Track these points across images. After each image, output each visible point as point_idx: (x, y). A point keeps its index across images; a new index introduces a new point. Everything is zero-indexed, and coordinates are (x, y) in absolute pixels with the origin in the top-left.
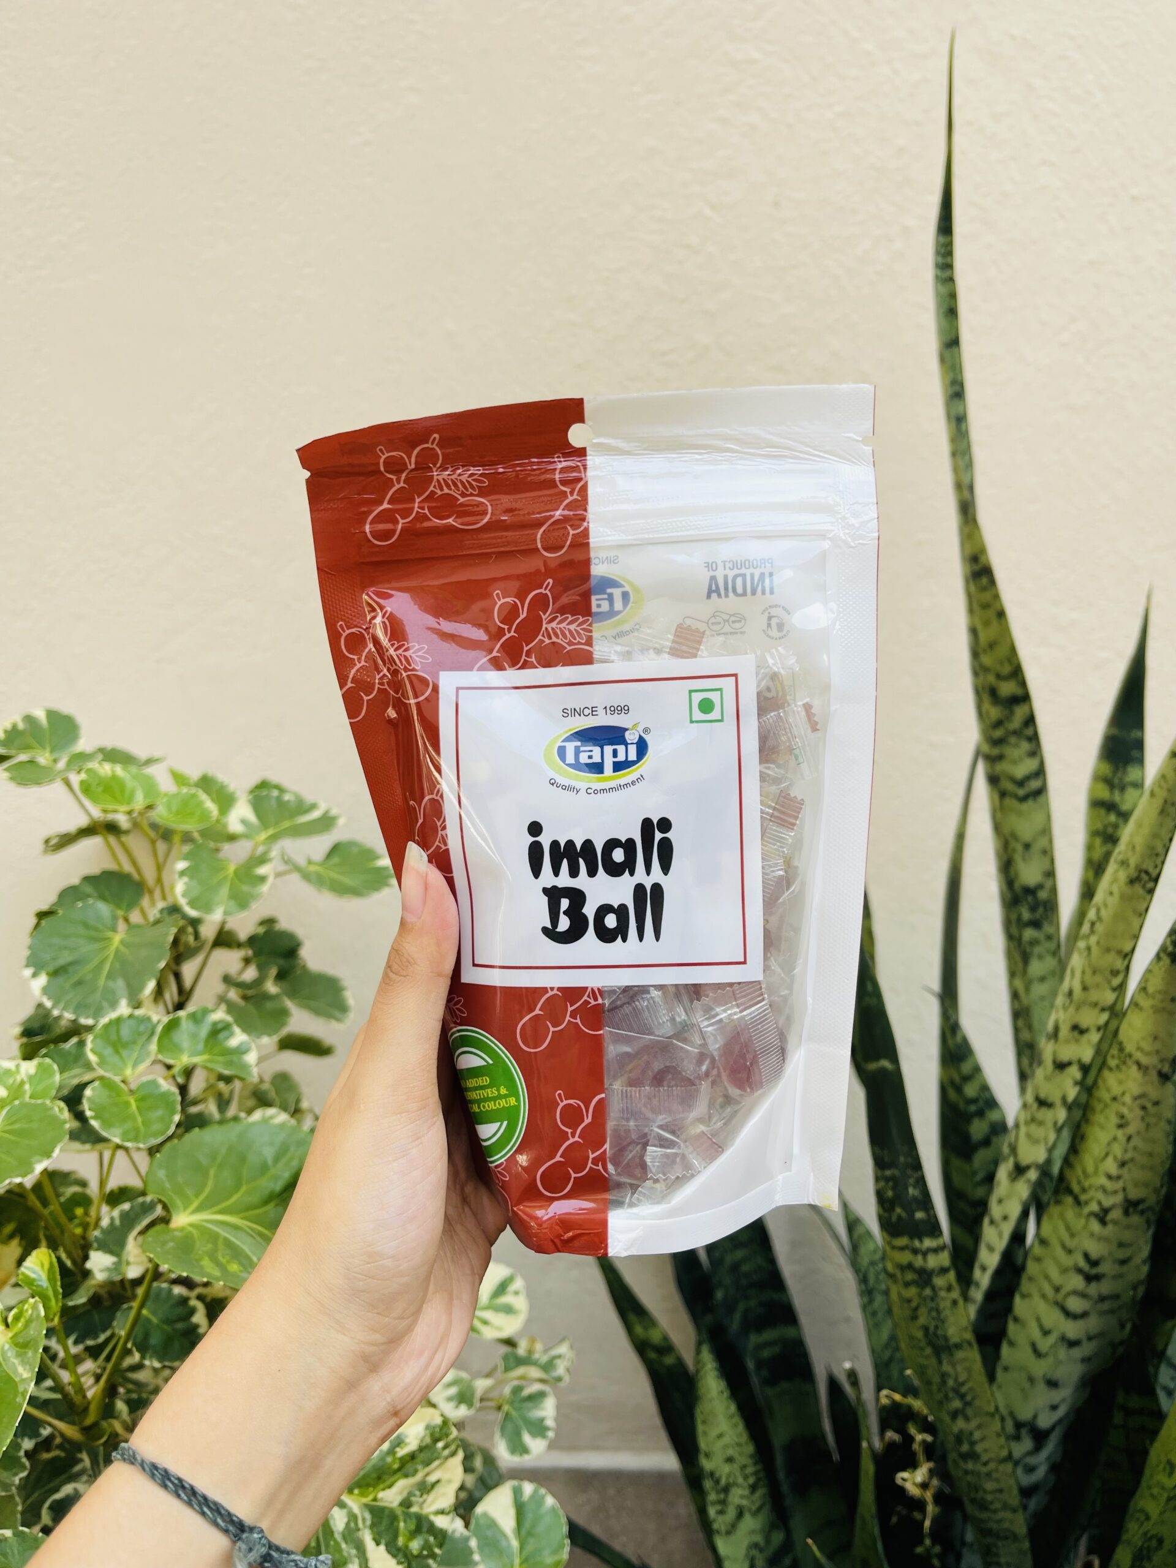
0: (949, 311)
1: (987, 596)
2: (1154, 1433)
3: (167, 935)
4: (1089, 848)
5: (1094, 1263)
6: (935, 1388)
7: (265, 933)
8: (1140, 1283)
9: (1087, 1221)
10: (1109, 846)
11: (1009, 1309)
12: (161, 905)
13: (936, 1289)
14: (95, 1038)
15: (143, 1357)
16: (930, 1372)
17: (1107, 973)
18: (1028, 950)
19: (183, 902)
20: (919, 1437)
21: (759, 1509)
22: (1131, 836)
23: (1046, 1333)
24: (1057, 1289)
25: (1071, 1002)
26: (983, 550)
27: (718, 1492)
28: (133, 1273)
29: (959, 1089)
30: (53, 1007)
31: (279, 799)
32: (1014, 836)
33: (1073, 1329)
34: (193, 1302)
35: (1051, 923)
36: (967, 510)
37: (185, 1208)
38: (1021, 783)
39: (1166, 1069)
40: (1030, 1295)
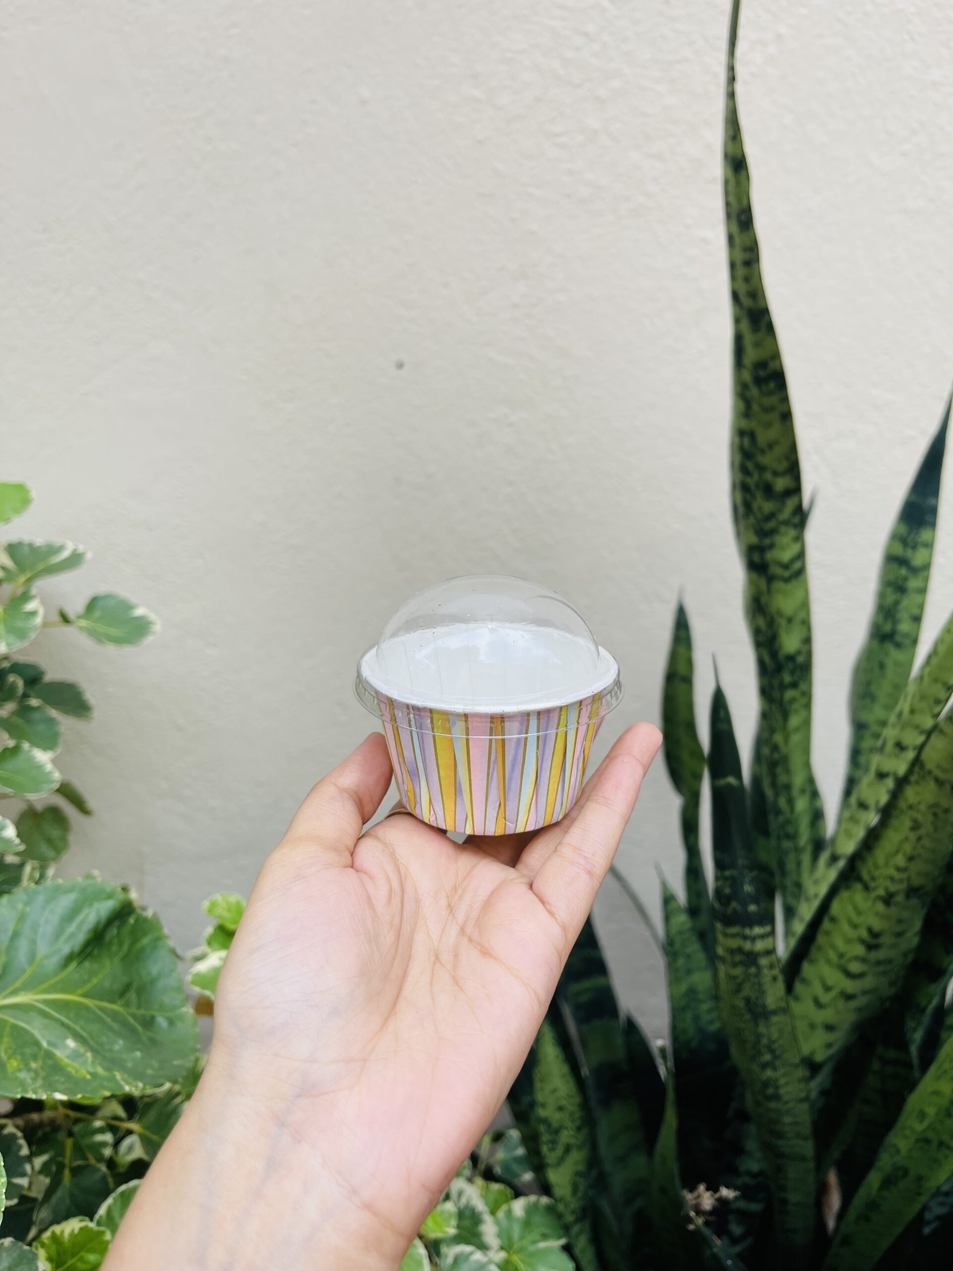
5: (875, 936)
6: (749, 1045)
8: (911, 951)
9: (873, 902)
13: (760, 967)
16: (746, 1033)
23: (828, 989)
24: (842, 956)
27: (550, 1133)
33: (851, 986)
40: (817, 960)
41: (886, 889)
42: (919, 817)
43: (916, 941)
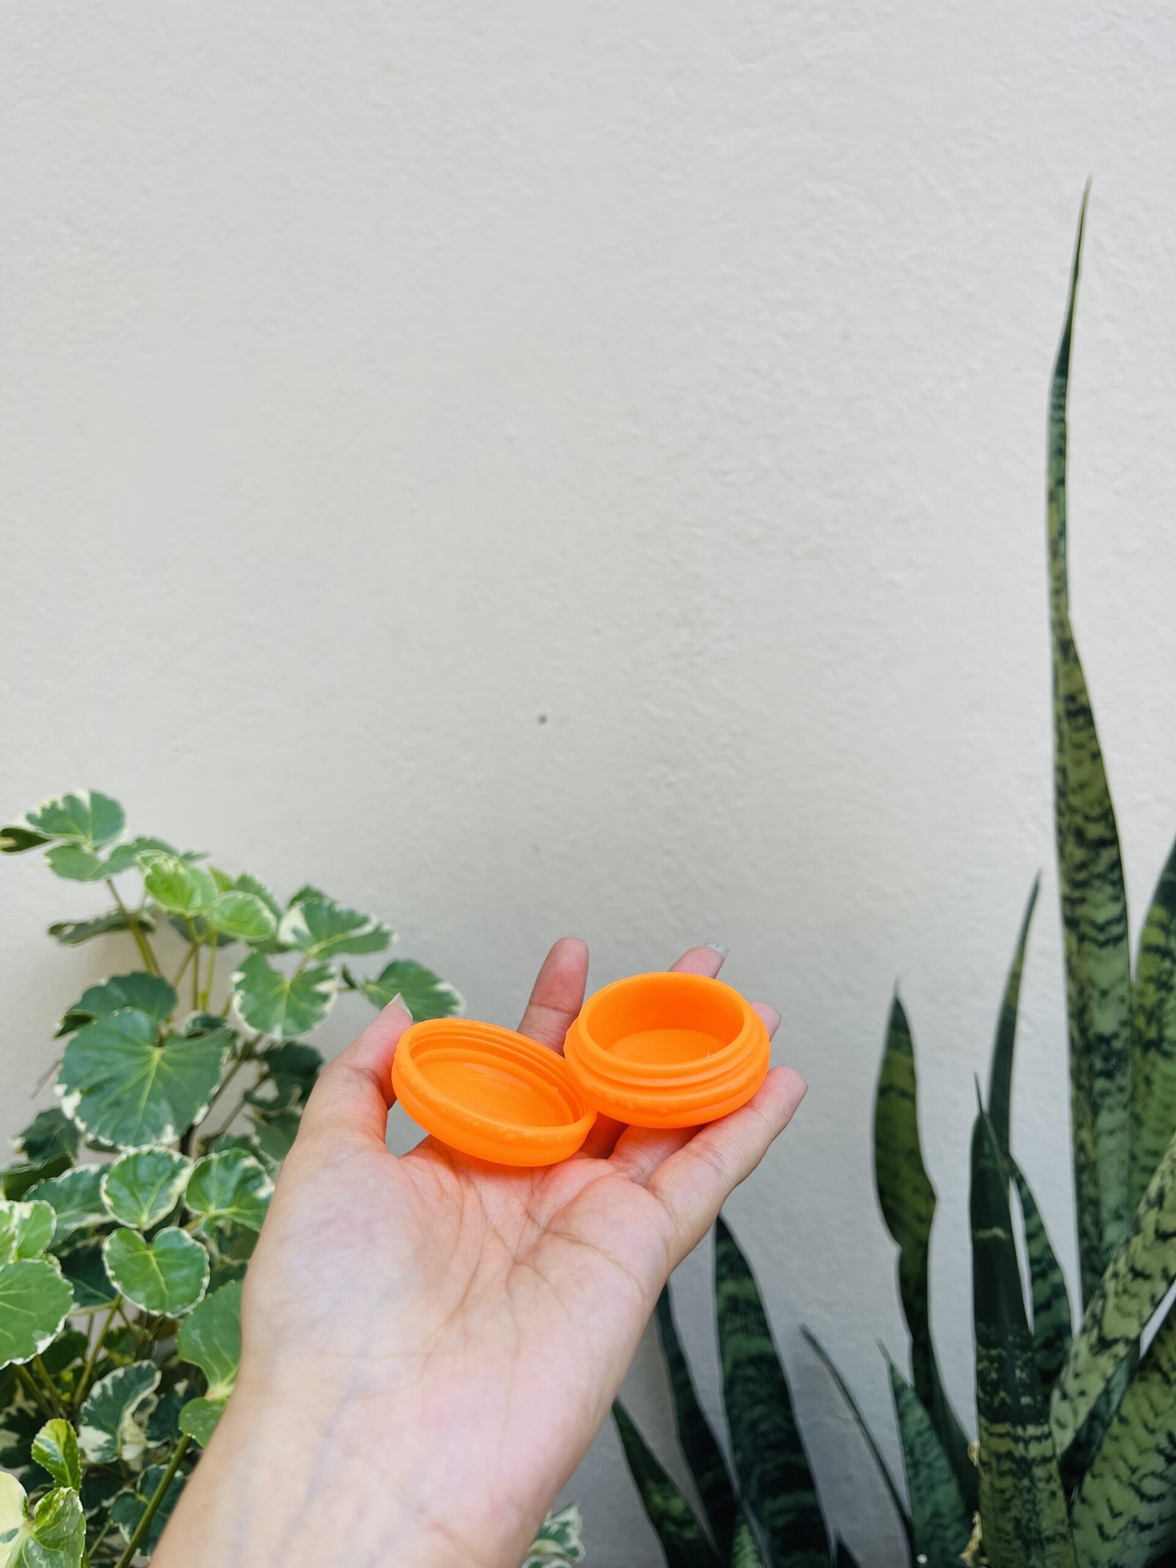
0: (1059, 451)
1: (1082, 736)
7: (284, 1046)
10: (1163, 994)
13: (1036, 1479)
18: (1099, 1101)
23: (1116, 1515)
24: (1133, 1470)
26: (1082, 691)
28: (129, 1454)
32: (1091, 982)
33: (1147, 1512)
35: (1124, 1074)
36: (1067, 648)
37: (222, 1376)
38: (1101, 928)
40: (1101, 1476)
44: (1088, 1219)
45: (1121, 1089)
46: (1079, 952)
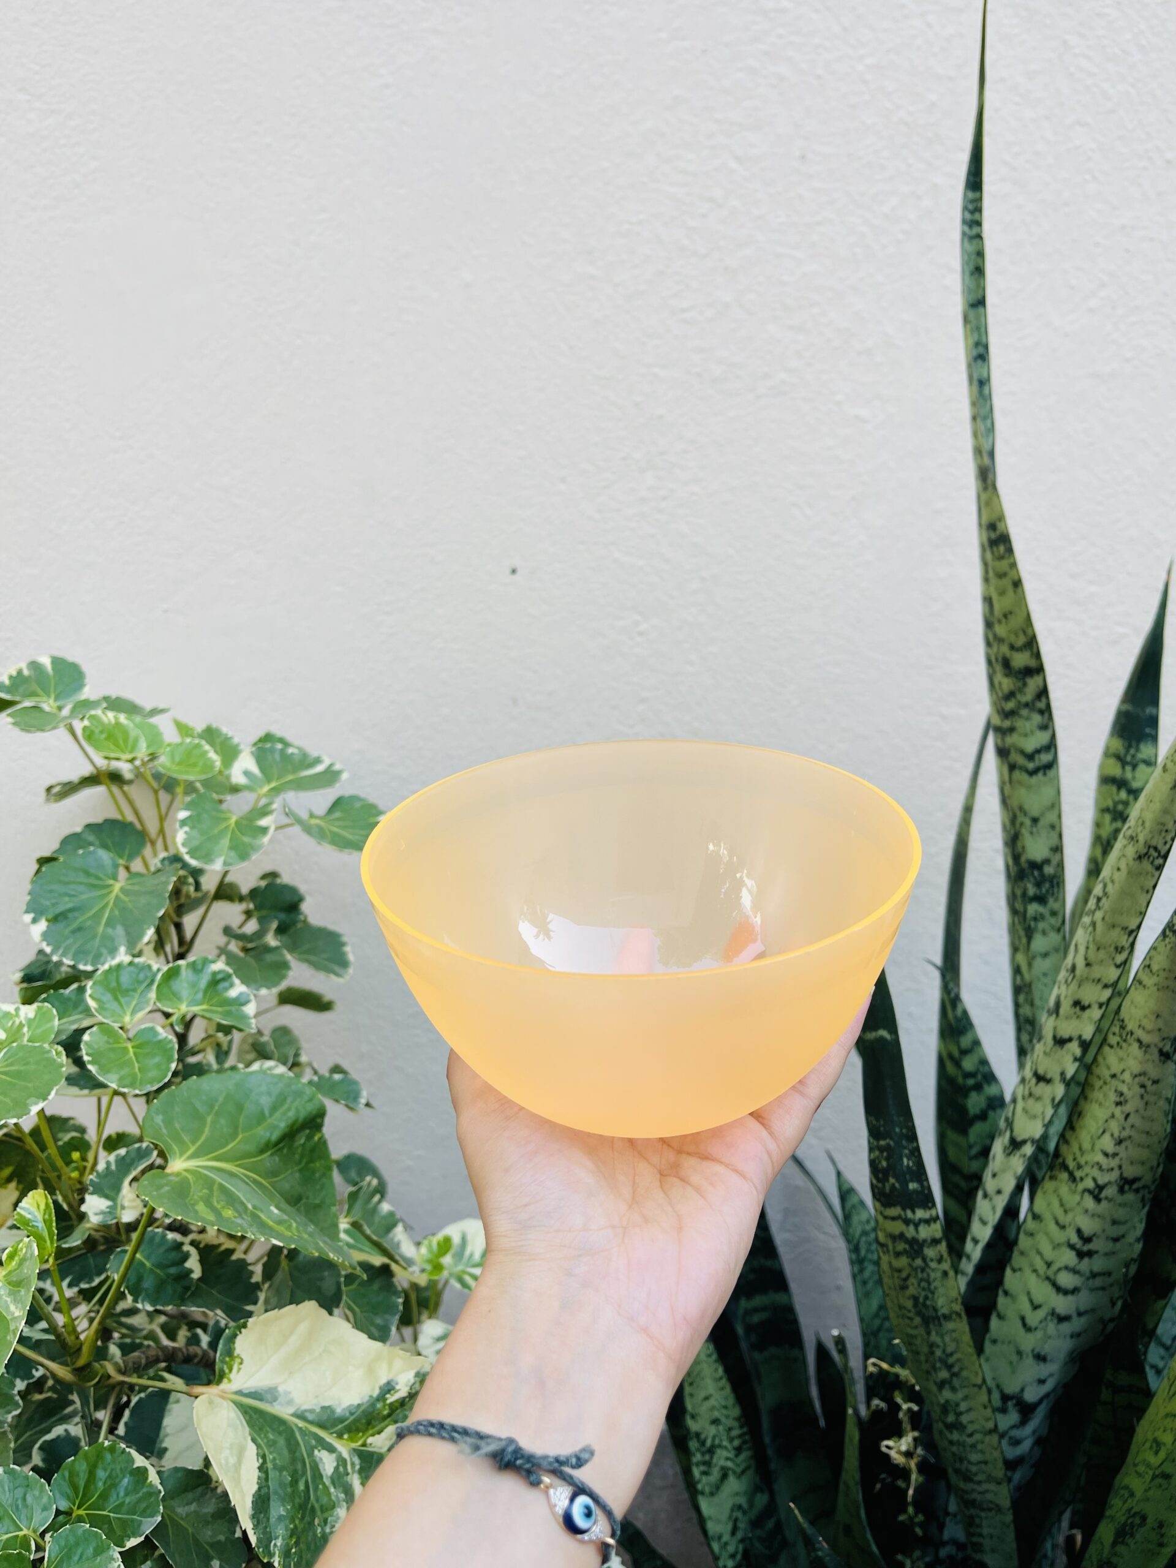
0: (976, 269)
1: (1003, 565)
2: (1141, 1411)
3: (167, 883)
4: (1098, 825)
5: (1087, 1240)
6: (922, 1358)
7: (267, 886)
8: (1132, 1259)
9: (1082, 1197)
10: (1119, 824)
11: (1000, 1282)
12: (163, 854)
13: (928, 1260)
14: (94, 984)
15: (135, 1301)
16: (918, 1342)
17: (1112, 949)
18: (1032, 924)
19: (183, 850)
20: (905, 1407)
21: (743, 1472)
22: (1142, 810)
23: (1036, 1307)
24: (1049, 1265)
25: (1074, 977)
26: (1001, 518)
27: (703, 1454)
28: (127, 1217)
29: (957, 1063)
30: (53, 952)
31: (282, 751)
32: (1021, 809)
33: (1062, 1305)
34: (187, 1248)
35: (1056, 900)
36: (986, 476)
37: (181, 1155)
38: (1030, 757)
39: (1167, 1048)
40: (1020, 1269)
41: (1094, 1180)
42: (1124, 1089)
43: (1139, 1247)
44: (1025, 1037)
45: (1054, 913)
46: (1011, 781)
